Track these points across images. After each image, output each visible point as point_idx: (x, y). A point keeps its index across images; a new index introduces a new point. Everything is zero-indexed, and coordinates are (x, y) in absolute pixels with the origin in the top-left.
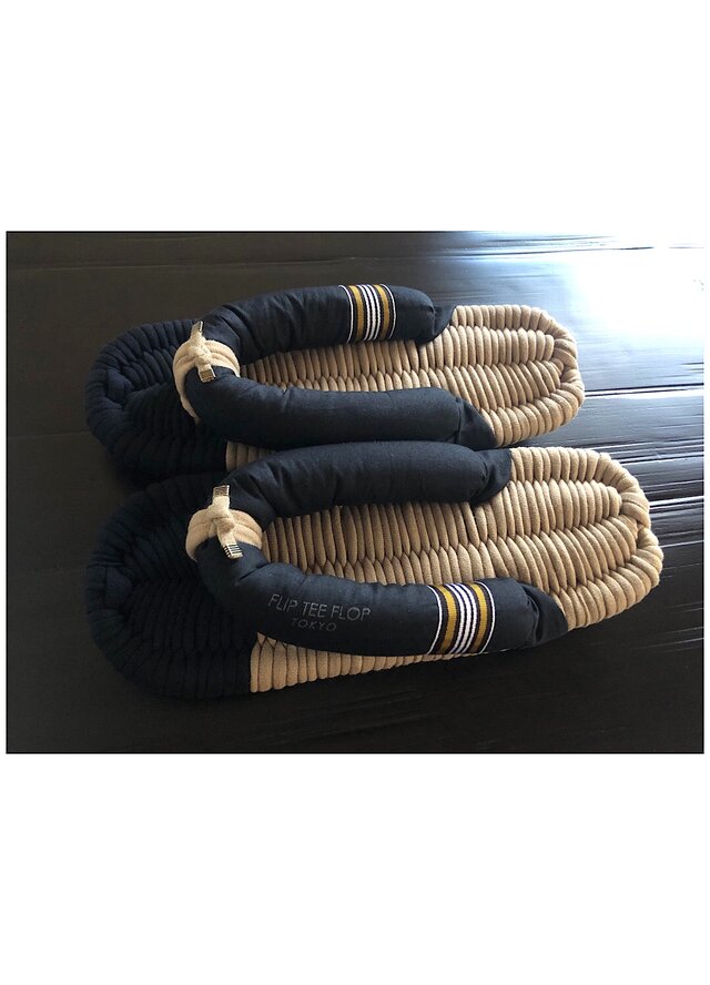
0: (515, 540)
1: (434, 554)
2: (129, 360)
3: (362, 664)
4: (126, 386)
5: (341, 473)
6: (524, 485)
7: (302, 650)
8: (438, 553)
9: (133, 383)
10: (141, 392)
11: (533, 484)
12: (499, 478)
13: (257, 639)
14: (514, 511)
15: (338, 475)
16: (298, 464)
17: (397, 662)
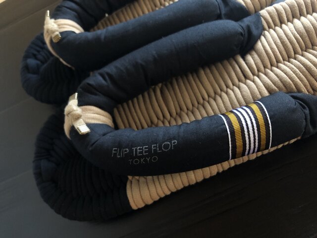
0: (278, 67)
1: (224, 95)
2: (38, 51)
3: (195, 176)
4: (38, 65)
5: (143, 63)
6: (274, 30)
7: (155, 177)
8: (227, 93)
9: (42, 62)
10: (45, 65)
11: (281, 27)
12: (255, 32)
13: (128, 179)
14: (271, 48)
15: (142, 65)
16: (116, 67)
17: (218, 170)
